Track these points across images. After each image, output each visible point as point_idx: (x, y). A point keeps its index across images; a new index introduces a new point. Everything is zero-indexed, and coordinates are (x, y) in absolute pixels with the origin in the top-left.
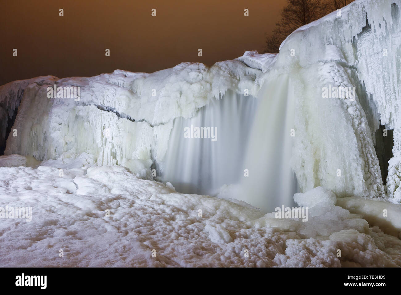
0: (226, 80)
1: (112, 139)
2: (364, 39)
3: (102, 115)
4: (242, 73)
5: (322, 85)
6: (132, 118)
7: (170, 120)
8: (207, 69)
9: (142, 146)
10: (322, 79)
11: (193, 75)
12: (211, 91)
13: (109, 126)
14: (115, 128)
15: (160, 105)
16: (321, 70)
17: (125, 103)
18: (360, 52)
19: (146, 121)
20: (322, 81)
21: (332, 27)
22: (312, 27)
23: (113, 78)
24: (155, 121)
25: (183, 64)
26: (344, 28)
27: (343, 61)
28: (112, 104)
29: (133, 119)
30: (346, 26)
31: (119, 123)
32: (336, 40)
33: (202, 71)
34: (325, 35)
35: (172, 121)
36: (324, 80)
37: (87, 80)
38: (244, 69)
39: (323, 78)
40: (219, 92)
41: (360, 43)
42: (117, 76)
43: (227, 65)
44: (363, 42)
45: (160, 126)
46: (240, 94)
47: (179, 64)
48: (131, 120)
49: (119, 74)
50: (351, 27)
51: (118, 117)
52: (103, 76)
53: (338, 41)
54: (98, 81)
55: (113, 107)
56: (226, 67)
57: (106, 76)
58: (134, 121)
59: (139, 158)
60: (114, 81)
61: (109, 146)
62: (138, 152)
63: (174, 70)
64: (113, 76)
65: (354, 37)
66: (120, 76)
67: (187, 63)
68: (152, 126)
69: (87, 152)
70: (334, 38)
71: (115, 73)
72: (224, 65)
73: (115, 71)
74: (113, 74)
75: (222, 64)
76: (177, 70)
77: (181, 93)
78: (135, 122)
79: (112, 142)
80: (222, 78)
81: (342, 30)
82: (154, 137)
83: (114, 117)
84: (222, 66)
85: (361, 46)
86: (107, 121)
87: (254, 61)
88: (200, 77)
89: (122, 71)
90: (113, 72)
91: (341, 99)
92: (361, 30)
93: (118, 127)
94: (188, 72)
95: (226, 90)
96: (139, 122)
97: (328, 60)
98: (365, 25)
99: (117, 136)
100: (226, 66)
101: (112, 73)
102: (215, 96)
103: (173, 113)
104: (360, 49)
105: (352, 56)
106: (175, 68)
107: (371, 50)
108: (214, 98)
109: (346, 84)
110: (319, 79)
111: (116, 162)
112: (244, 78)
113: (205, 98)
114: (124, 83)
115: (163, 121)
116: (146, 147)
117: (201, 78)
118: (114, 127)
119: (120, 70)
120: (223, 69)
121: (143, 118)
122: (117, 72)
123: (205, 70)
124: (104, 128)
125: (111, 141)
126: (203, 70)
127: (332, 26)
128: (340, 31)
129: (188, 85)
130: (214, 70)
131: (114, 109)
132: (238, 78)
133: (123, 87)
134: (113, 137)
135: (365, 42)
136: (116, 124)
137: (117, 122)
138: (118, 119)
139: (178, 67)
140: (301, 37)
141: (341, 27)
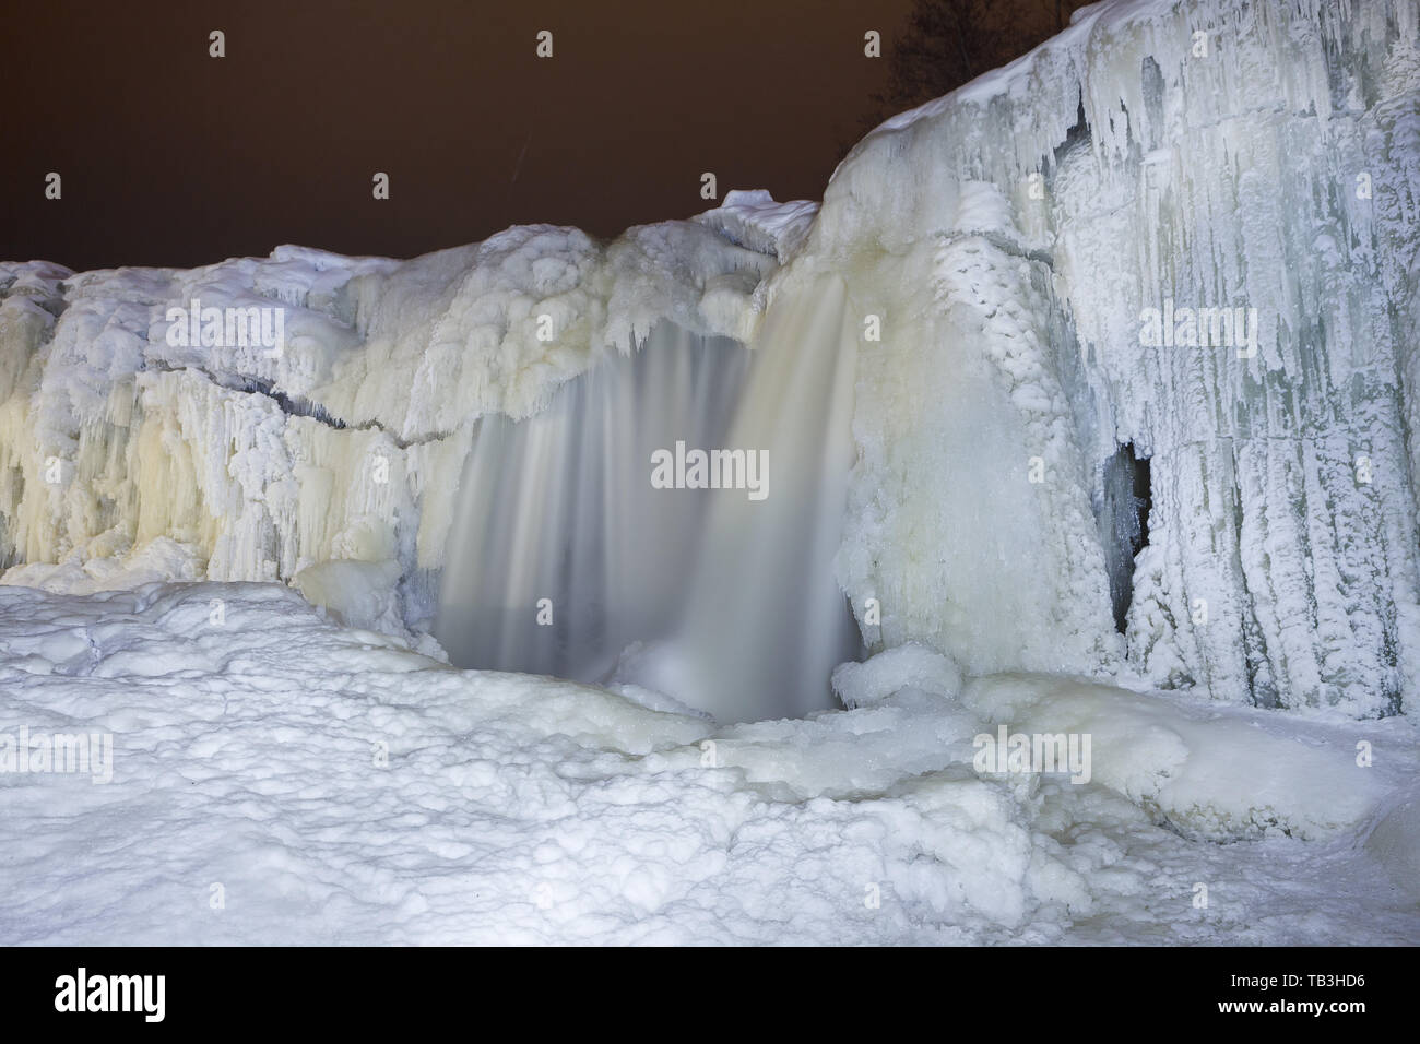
0: (656, 288)
1: (264, 489)
2: (1076, 165)
3: (227, 403)
4: (713, 266)
5: (941, 311)
6: (336, 416)
7: (460, 426)
8: (597, 251)
9: (364, 513)
10: (941, 293)
11: (547, 269)
12: (604, 325)
13: (253, 445)
14: (271, 452)
15: (430, 371)
16: (939, 263)
17: (310, 362)
18: (1061, 206)
19: (381, 428)
20: (941, 298)
21: (980, 124)
22: (923, 119)
23: (268, 275)
24: (412, 428)
25: (515, 233)
26: (1018, 129)
27: (1011, 233)
28: (265, 367)
29: (338, 421)
30: (1024, 122)
31: (288, 433)
32: (993, 165)
33: (578, 258)
34: (960, 147)
35: (469, 427)
36: (947, 295)
37: (178, 280)
38: (720, 253)
39: (943, 289)
40: (629, 329)
41: (1064, 179)
42: (284, 267)
43: (665, 238)
44: (1071, 174)
45: (427, 445)
46: (703, 338)
47: (502, 230)
48: (330, 422)
49: (292, 260)
50: (1037, 126)
51: (286, 412)
52: (232, 267)
53: (998, 168)
54: (215, 285)
55: (268, 378)
56: (661, 244)
57: (245, 265)
58: (342, 426)
59: (353, 555)
60: (274, 286)
61: (253, 512)
62: (349, 535)
63: (484, 251)
64: (268, 269)
65: (1045, 159)
66: (293, 269)
67: (530, 227)
68: (403, 446)
69: (172, 537)
70: (988, 158)
71: (278, 257)
72: (656, 239)
73: (278, 248)
74: (266, 261)
75: (650, 234)
76: (493, 251)
77: (503, 332)
78: (344, 431)
79: (260, 501)
80: (643, 281)
81: (1011, 135)
82: (408, 481)
83: (270, 411)
84: (648, 241)
85: (1065, 188)
86: (246, 426)
87: (755, 225)
88: (568, 276)
89: (302, 251)
90: (271, 254)
91: (993, 359)
92: (1063, 137)
93: (286, 449)
94: (531, 261)
95: (654, 322)
96: (356, 431)
97: (964, 231)
98: (1074, 121)
99: (280, 480)
100: (661, 241)
101: (268, 256)
102: (615, 344)
103: (475, 399)
104: (1062, 196)
105: (1039, 220)
106: (486, 243)
107: (1093, 203)
108: (614, 349)
109: (1011, 310)
110: (934, 291)
111: (274, 571)
112: (718, 284)
113: (583, 348)
114: (308, 293)
115: (441, 428)
116: (381, 516)
117: (572, 282)
118: (271, 448)
119: (297, 247)
120: (651, 252)
121: (370, 418)
122: (282, 253)
123: (586, 254)
124: (233, 451)
125: (259, 495)
126: (580, 252)
127: (982, 120)
128: (1004, 138)
129: (528, 303)
130: (619, 254)
131: (273, 383)
132: (699, 283)
133: (307, 306)
134: (265, 483)
135: (1077, 178)
136: (278, 436)
137: (281, 431)
138: (286, 418)
139: (498, 241)
140: (889, 152)
141: (1008, 124)
